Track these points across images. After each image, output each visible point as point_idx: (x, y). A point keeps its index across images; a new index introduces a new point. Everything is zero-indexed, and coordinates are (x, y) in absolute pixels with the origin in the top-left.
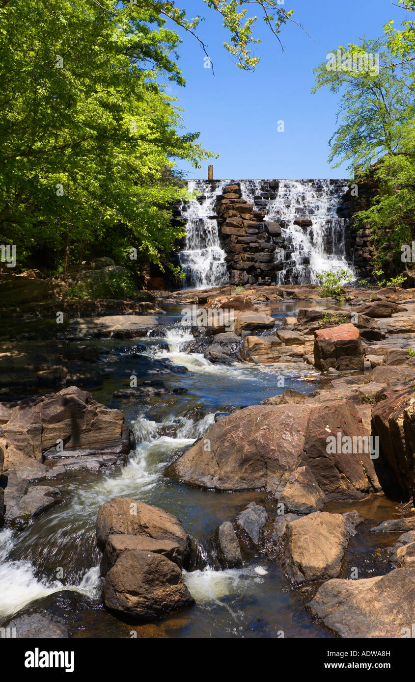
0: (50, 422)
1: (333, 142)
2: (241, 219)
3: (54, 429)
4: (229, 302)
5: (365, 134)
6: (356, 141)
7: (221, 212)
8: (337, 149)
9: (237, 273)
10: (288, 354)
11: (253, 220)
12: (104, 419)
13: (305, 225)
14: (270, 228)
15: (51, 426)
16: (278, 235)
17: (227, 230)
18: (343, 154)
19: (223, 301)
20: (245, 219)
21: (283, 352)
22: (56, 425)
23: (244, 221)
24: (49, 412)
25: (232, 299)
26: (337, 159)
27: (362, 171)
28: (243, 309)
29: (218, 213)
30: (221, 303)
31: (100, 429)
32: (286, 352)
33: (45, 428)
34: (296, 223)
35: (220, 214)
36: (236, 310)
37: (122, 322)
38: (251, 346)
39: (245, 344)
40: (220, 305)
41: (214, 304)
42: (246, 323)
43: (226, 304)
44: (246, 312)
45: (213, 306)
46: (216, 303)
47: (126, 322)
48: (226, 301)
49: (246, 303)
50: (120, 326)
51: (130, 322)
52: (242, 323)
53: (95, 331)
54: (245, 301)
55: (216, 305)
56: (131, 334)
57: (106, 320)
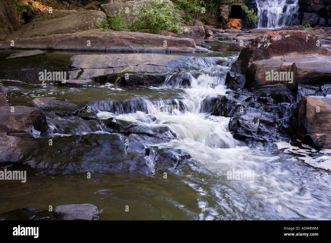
4: (284, 39)
9: (307, 15)
19: (275, 39)
25: (288, 36)
30: (271, 41)
36: (293, 51)
37: (138, 63)
38: (310, 115)
39: (301, 111)
40: (269, 44)
41: (261, 43)
42: (306, 73)
43: (279, 42)
44: (308, 56)
45: (259, 45)
46: (263, 41)
47: (142, 63)
48: (280, 38)
49: (308, 41)
50: (133, 67)
51: (148, 63)
52: (300, 72)
53: (100, 73)
54: (307, 38)
55: (264, 43)
56: (143, 79)
57: (119, 58)
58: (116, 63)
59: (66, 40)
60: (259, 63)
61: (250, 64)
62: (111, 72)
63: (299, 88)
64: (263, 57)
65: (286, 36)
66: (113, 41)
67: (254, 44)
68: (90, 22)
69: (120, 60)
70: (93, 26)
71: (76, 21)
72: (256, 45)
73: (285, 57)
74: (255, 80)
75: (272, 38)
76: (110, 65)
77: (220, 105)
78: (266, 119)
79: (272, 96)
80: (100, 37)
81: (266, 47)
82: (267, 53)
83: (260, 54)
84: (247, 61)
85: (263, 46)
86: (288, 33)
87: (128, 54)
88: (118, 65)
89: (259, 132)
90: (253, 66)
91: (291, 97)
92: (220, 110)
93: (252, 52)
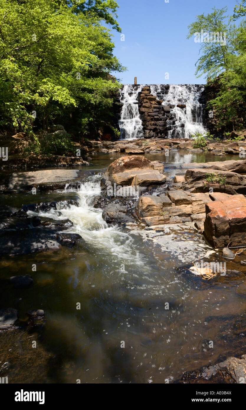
1: (197, 65)
2: (150, 104)
4: (131, 161)
5: (214, 60)
6: (209, 64)
7: (140, 101)
8: (199, 68)
9: (147, 131)
10: (178, 214)
11: (156, 105)
13: (182, 107)
14: (165, 109)
16: (169, 112)
17: (143, 109)
18: (203, 71)
19: (126, 161)
20: (152, 104)
21: (173, 212)
23: (152, 105)
25: (133, 159)
26: (200, 73)
27: (212, 80)
28: (142, 167)
29: (139, 101)
30: (124, 162)
32: (176, 212)
34: (178, 106)
36: (136, 167)
37: (49, 176)
40: (123, 164)
41: (119, 163)
42: (143, 181)
43: (128, 163)
44: (144, 170)
45: (118, 164)
46: (120, 162)
47: (52, 176)
48: (128, 160)
49: (144, 161)
50: (46, 179)
51: (55, 176)
52: (139, 181)
54: (143, 160)
55: (120, 163)
56: (52, 187)
57: (38, 174)
60: (118, 175)
61: (113, 175)
64: (120, 171)
65: (132, 159)
67: (115, 163)
69: (39, 175)
73: (132, 170)
75: (124, 161)
77: (98, 202)
78: (122, 209)
81: (121, 165)
82: (122, 169)
83: (118, 169)
84: (112, 173)
85: (119, 165)
86: (133, 157)
87: (43, 171)
88: (38, 178)
93: (114, 168)
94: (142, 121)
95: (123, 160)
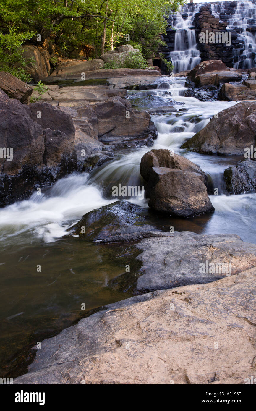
0: (102, 118)
2: (211, 29)
3: (105, 122)
4: (211, 64)
7: (198, 24)
11: (219, 29)
12: (138, 117)
15: (103, 120)
19: (207, 64)
21: (248, 94)
22: (106, 120)
23: (213, 29)
24: (101, 111)
25: (213, 63)
28: (220, 70)
29: (196, 26)
30: (205, 65)
31: (135, 123)
32: (251, 94)
33: (100, 122)
35: (198, 26)
36: (215, 70)
37: (140, 80)
38: (227, 90)
39: (223, 89)
40: (204, 67)
41: (200, 67)
43: (209, 66)
44: (222, 71)
45: (200, 68)
47: (143, 80)
48: (209, 64)
50: (139, 82)
51: (145, 80)
52: (220, 77)
53: (124, 86)
54: (221, 64)
55: (202, 67)
56: (147, 87)
57: (130, 79)
58: (129, 81)
59: (93, 74)
60: (201, 75)
61: (196, 76)
62: (129, 85)
63: (220, 84)
64: (202, 73)
66: (118, 74)
68: (95, 66)
70: (97, 68)
71: (87, 66)
72: (198, 68)
73: (212, 72)
74: (199, 83)
76: (127, 82)
77: (188, 93)
78: (209, 94)
79: (208, 88)
80: (111, 71)
82: (203, 71)
83: (200, 72)
84: (195, 76)
86: (212, 61)
88: (131, 82)
89: (207, 98)
90: (198, 77)
91: (217, 88)
92: (187, 95)
93: (196, 71)
94: (200, 51)
95: (204, 64)
